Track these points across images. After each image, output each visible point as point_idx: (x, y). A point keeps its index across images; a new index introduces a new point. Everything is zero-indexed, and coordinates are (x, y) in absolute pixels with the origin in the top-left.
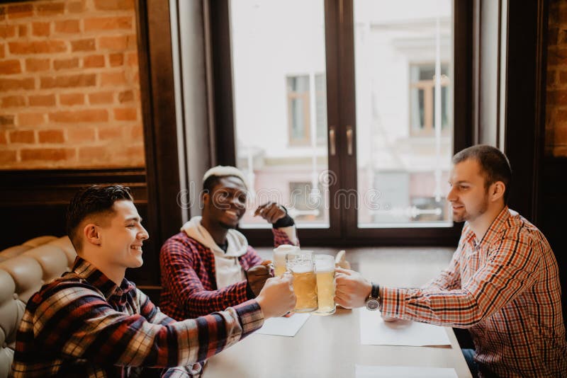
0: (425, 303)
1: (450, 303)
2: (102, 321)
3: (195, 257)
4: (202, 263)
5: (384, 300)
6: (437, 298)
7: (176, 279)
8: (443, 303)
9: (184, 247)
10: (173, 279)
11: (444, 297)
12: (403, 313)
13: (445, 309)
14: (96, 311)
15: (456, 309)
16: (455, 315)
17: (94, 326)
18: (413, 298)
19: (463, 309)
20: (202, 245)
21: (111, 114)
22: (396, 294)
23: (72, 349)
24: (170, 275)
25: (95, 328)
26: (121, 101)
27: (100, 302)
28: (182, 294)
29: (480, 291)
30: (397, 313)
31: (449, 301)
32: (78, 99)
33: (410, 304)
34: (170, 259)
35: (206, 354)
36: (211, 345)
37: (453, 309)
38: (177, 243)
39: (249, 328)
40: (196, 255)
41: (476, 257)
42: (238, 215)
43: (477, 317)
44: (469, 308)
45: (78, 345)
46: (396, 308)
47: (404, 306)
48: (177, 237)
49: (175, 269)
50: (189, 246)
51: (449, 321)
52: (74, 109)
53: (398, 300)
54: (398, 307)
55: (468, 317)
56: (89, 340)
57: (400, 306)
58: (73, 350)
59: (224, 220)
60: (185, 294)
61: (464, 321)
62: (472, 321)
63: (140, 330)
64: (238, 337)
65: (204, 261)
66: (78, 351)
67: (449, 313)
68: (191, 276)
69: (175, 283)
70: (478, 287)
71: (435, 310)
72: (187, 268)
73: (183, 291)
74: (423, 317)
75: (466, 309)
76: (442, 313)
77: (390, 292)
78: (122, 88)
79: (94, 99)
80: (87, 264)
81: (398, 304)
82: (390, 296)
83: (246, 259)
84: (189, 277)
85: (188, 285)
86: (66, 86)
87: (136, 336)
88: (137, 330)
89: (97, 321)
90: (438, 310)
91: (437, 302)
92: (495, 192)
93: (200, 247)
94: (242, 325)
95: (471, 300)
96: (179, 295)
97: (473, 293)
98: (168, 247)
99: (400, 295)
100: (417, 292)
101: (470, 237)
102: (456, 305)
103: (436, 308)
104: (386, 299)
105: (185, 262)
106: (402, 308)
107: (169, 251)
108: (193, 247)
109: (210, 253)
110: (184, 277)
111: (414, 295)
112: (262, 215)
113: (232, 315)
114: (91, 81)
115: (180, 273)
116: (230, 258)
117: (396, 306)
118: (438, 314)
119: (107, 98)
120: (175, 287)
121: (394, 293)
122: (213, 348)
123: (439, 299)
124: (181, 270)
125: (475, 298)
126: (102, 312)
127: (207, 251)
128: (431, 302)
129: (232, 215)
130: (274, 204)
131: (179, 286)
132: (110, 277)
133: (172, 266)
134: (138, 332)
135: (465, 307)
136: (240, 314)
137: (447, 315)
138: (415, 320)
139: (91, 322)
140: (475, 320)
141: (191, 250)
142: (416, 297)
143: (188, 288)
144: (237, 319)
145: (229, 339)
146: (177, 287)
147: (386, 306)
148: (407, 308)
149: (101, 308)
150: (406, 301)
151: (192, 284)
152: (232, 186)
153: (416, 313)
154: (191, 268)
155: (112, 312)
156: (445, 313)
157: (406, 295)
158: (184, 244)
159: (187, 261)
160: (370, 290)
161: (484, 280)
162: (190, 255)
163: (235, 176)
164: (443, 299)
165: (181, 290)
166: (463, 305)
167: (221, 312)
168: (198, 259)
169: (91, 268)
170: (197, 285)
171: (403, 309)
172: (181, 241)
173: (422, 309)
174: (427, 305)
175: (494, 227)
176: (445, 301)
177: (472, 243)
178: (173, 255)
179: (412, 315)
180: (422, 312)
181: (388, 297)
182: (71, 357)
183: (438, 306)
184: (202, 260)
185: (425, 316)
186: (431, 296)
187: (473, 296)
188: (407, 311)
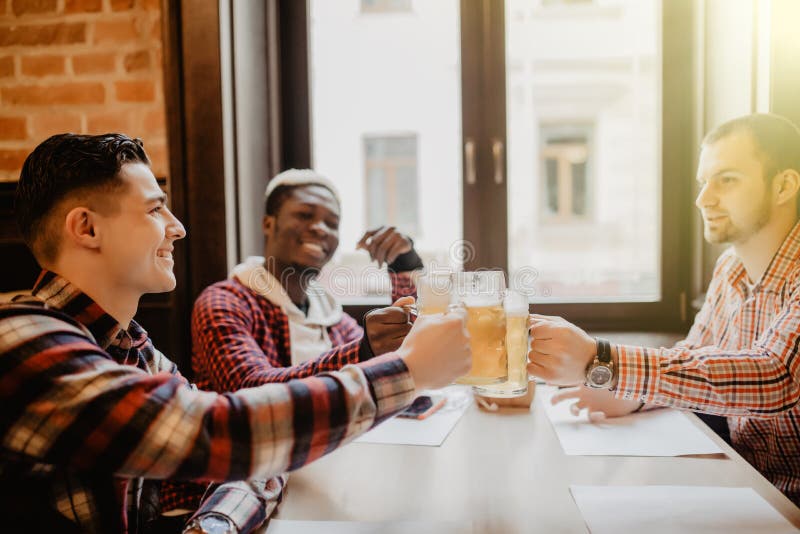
0: (697, 371)
1: (744, 372)
2: (90, 382)
3: (256, 317)
4: (268, 330)
5: (621, 368)
6: (719, 361)
7: (222, 352)
8: (731, 372)
9: (236, 299)
10: (217, 352)
11: (731, 361)
12: (656, 391)
13: (734, 383)
14: (79, 362)
15: (754, 383)
16: (751, 394)
17: (73, 392)
18: (674, 362)
19: (767, 382)
20: (268, 301)
21: (111, 91)
22: (643, 357)
23: (26, 439)
24: (210, 345)
25: (72, 396)
26: (129, 69)
27: (86, 345)
28: (233, 376)
29: (790, 351)
30: (645, 393)
31: (740, 368)
32: (54, 66)
33: (670, 373)
34: (212, 317)
35: (307, 456)
36: (317, 436)
37: (748, 383)
38: (224, 292)
39: (386, 407)
40: (259, 314)
41: (750, 309)
42: (324, 251)
43: (789, 398)
44: (777, 381)
45: (36, 431)
46: (642, 383)
47: (658, 378)
48: (224, 284)
49: (220, 334)
50: (245, 298)
51: (740, 405)
52: (47, 81)
53: (647, 367)
54: (646, 381)
55: (774, 397)
56: (60, 423)
57: (650, 378)
58: (27, 444)
59: (301, 260)
60: (238, 375)
61: (768, 405)
62: (782, 405)
63: (173, 401)
64: (369, 423)
65: (273, 327)
66: (37, 444)
67: (741, 391)
68: (250, 345)
69: (219, 358)
70: (785, 344)
71: (716, 384)
72: (243, 333)
73: (234, 370)
74: (693, 399)
75: (772, 382)
76: (728, 391)
77: (631, 354)
78: (131, 47)
79: (80, 65)
80: (61, 282)
81: (647, 374)
82: (632, 359)
83: (340, 331)
84: (246, 347)
85: (245, 359)
86: (34, 43)
87: (163, 416)
88: (166, 401)
89: (79, 382)
90: (722, 384)
91: (720, 368)
92: (783, 190)
93: (264, 303)
94: (375, 400)
95: (779, 366)
96: (228, 377)
97: (780, 355)
98: (209, 299)
99: (650, 358)
100: (679, 353)
101: (735, 277)
102: (753, 375)
103: (719, 380)
104: (625, 365)
105: (238, 324)
106: (654, 382)
107: (209, 304)
108: (251, 300)
109: (282, 315)
110: (235, 348)
111: (676, 357)
112: (369, 248)
113: (356, 378)
114: (77, 35)
115: (228, 341)
116: (314, 326)
117: (643, 377)
118: (722, 392)
119: (105, 63)
120: (219, 366)
121: (638, 354)
122: (320, 443)
123: (723, 365)
124: (231, 337)
125: (785, 363)
126: (91, 366)
127: (276, 310)
128: (709, 369)
129: (314, 251)
130: (392, 230)
131: (227, 363)
132: (108, 309)
133: (215, 331)
134: (168, 407)
135: (769, 378)
136: (372, 378)
137: (738, 394)
138: (678, 405)
139: (66, 384)
140: (787, 403)
141: (250, 305)
142: (681, 362)
143: (243, 364)
144: (366, 388)
145: (351, 427)
146: (223, 365)
147: (624, 378)
148: (664, 382)
149: (89, 358)
150: (663, 368)
151: (252, 359)
152: (313, 200)
153: (681, 390)
154: (248, 334)
155: (110, 365)
156: (734, 391)
157: (661, 359)
158: (237, 295)
159: (242, 323)
160: (594, 350)
161: (794, 332)
162: (248, 313)
163: (318, 185)
164: (730, 364)
165: (232, 368)
166: (766, 375)
167: (334, 373)
168: (260, 322)
169: (70, 290)
170: (261, 360)
171: (657, 384)
172: (231, 290)
173: (693, 382)
174: (701, 376)
175: (785, 251)
176: (734, 368)
177: (740, 287)
178: (216, 311)
179: (673, 395)
180: (691, 389)
181: (628, 362)
182: (24, 459)
183: (722, 376)
184: (269, 325)
185: (697, 396)
186: (707, 359)
187: (781, 361)
188: (663, 388)
